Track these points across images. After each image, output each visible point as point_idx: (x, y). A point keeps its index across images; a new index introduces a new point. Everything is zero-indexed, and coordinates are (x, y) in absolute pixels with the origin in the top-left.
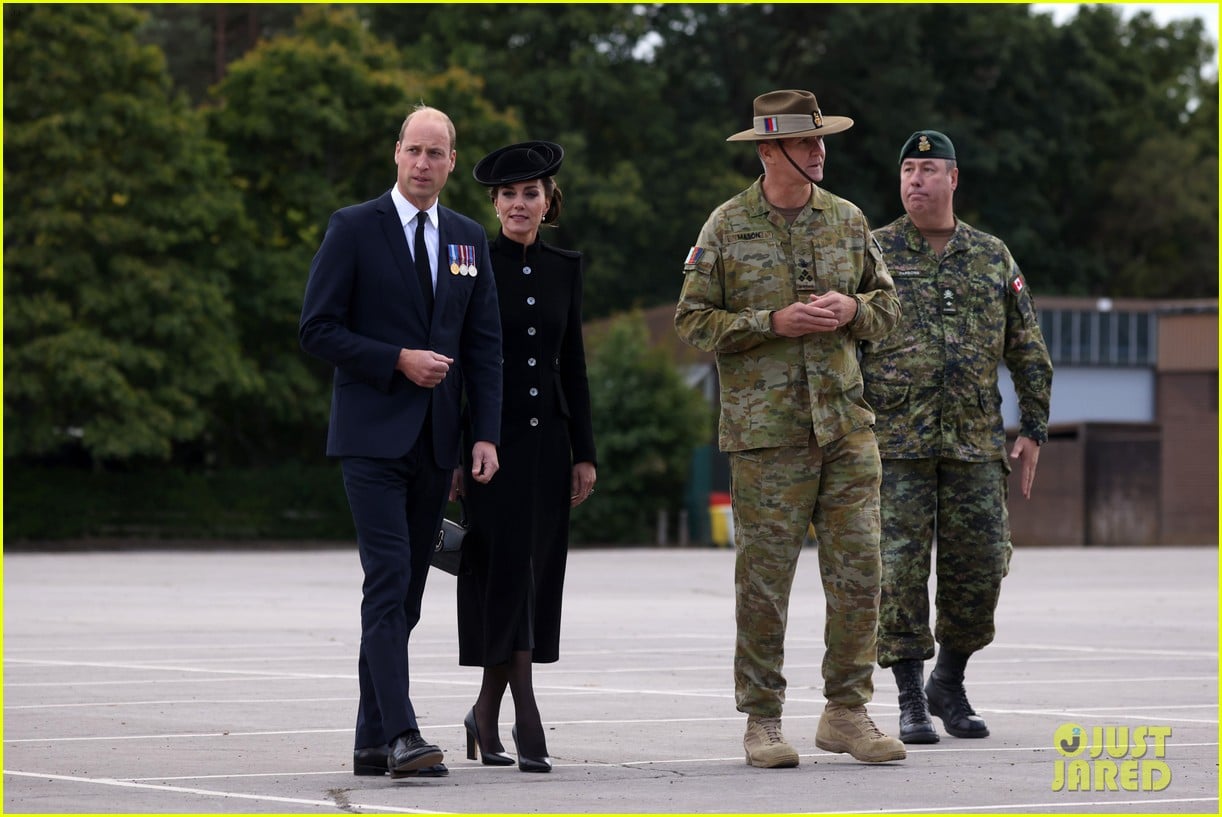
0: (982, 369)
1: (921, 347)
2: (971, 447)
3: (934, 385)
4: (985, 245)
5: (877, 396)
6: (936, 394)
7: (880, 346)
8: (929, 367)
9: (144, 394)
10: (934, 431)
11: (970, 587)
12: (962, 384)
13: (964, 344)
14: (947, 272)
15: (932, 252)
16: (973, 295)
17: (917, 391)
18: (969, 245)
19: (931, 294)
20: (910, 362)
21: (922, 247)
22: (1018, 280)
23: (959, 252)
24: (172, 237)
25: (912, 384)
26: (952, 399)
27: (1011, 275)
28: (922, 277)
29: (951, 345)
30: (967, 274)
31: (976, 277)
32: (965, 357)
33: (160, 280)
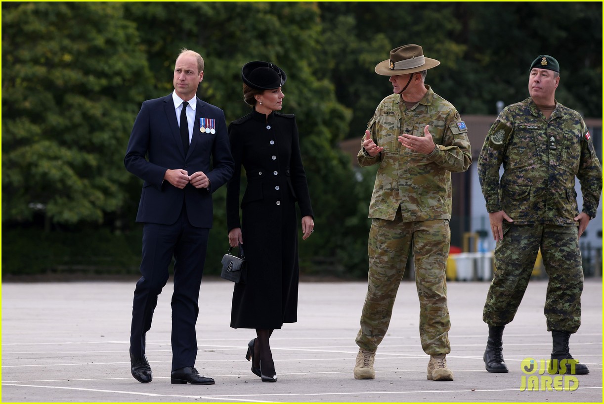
0: (567, 179)
1: (537, 166)
2: (565, 219)
3: (543, 186)
4: (571, 114)
5: (512, 192)
6: (544, 191)
7: (515, 165)
8: (541, 178)
9: (86, 182)
10: (543, 210)
11: (568, 292)
12: (558, 186)
13: (559, 166)
14: (552, 127)
15: (544, 117)
16: (565, 140)
17: (534, 189)
18: (563, 115)
19: (544, 138)
20: (531, 174)
21: (539, 114)
22: (587, 134)
23: (558, 118)
24: (104, 82)
25: (531, 186)
26: (553, 194)
27: (584, 131)
28: (539, 130)
29: (552, 166)
30: (562, 129)
31: (566, 131)
32: (559, 172)
33: (96, 109)
